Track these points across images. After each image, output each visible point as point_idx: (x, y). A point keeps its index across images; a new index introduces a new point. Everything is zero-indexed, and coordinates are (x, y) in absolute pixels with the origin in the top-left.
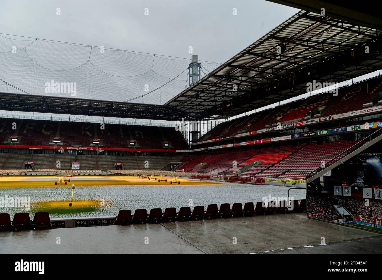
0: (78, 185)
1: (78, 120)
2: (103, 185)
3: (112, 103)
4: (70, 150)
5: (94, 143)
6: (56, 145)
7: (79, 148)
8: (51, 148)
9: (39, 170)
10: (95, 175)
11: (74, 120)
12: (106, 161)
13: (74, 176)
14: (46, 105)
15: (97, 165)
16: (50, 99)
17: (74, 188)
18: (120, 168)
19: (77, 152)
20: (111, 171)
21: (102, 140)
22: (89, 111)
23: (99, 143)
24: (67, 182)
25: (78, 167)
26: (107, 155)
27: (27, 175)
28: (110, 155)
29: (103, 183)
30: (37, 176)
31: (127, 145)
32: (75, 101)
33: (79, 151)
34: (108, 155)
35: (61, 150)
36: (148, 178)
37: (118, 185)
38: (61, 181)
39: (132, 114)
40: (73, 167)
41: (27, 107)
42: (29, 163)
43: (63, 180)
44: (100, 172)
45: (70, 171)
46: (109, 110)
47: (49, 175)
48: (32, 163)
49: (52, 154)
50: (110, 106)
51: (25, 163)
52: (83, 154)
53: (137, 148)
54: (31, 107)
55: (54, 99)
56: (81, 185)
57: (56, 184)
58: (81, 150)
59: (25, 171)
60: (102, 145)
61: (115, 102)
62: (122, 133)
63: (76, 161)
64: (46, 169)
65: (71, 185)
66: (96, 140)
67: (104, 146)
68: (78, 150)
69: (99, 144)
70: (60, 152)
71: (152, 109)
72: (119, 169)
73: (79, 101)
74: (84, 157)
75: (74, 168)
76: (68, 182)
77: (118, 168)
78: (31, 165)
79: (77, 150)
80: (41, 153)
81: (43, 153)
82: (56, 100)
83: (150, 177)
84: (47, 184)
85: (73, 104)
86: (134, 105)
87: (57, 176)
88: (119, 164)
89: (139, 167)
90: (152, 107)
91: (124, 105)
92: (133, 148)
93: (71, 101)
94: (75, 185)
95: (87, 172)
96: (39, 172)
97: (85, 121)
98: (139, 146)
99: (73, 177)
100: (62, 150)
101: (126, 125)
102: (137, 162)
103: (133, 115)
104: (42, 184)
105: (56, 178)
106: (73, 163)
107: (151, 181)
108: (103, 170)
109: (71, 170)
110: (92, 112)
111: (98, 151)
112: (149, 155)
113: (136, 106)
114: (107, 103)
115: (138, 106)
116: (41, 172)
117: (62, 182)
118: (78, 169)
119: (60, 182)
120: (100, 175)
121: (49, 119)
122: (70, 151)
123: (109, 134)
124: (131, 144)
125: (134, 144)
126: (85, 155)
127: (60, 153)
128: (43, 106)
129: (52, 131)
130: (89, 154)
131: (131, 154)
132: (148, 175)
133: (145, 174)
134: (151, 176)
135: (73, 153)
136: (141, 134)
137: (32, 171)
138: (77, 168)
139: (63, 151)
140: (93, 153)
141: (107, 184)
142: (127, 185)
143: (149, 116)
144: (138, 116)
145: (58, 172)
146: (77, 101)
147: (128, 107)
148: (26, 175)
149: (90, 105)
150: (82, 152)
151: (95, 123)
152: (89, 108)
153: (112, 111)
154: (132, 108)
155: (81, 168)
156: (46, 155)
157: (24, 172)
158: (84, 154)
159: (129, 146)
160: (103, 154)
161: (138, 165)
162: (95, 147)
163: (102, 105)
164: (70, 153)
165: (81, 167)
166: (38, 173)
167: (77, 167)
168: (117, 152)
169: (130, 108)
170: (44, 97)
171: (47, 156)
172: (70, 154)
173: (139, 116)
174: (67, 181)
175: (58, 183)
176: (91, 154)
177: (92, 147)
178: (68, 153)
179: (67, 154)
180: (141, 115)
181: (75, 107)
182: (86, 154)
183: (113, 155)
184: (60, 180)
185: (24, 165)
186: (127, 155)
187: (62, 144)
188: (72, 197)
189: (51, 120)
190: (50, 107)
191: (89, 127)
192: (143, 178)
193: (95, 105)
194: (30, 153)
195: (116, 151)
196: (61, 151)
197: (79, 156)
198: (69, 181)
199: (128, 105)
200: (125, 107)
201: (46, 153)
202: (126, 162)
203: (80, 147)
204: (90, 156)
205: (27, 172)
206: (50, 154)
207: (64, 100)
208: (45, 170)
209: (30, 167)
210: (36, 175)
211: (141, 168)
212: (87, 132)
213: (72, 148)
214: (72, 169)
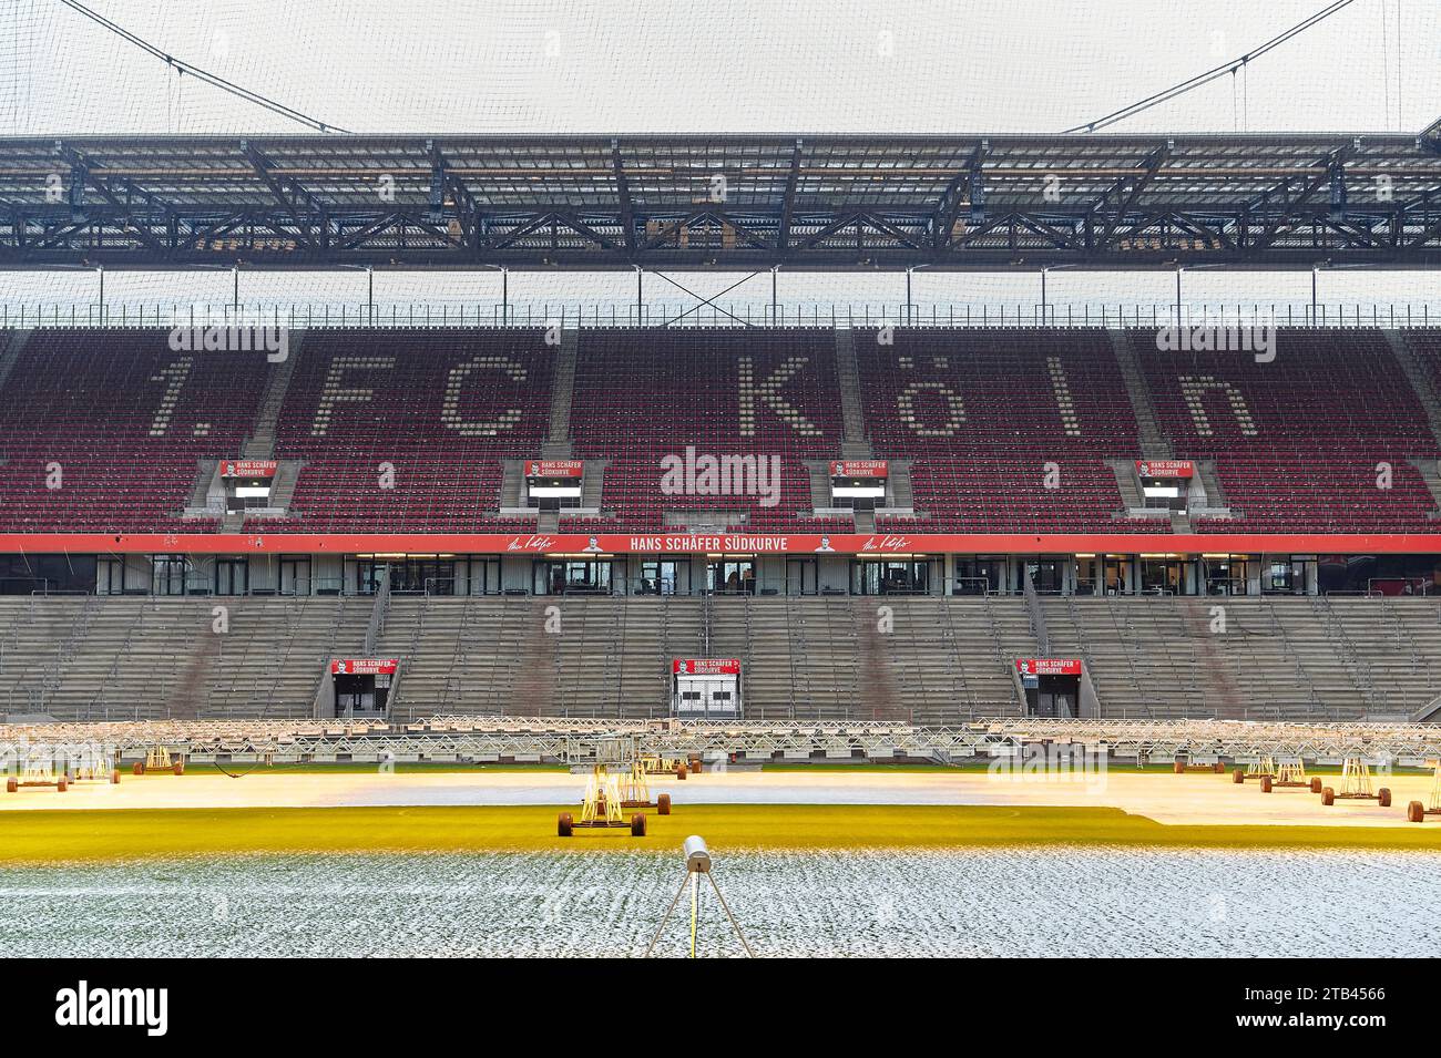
0: (736, 842)
1: (707, 311)
2: (931, 843)
3: (976, 150)
4: (661, 558)
5: (838, 492)
6: (548, 522)
7: (722, 544)
8: (513, 547)
9: (436, 725)
10: (859, 760)
11: (673, 312)
12: (944, 644)
13: (695, 770)
14: (457, 211)
15: (876, 676)
16: (482, 158)
17: (699, 865)
18: (1062, 702)
19: (710, 574)
20: (994, 728)
21: (905, 465)
22: (784, 235)
23: (878, 492)
24: (649, 819)
25: (726, 696)
26: (949, 591)
27: (354, 759)
28: (978, 592)
29: (934, 827)
30: (424, 765)
31: (1116, 502)
32: (672, 158)
33: (729, 569)
34: (955, 592)
35: (588, 561)
36: (1316, 787)
37: (1057, 841)
38: (601, 809)
39: (1149, 237)
40: (687, 696)
41: (325, 236)
42: (360, 667)
43: (614, 798)
44: (904, 736)
45: (666, 726)
46: (945, 214)
47: (507, 763)
48: (382, 669)
49: (522, 593)
50: (956, 180)
51: (335, 668)
52: (759, 586)
53: (1203, 525)
54: (351, 235)
55: (512, 157)
56: (751, 842)
57: (565, 829)
58: (739, 561)
59: (336, 728)
60: (907, 513)
61: (996, 141)
62: (1065, 404)
63: (706, 648)
64: (487, 713)
65: (679, 841)
66: (852, 468)
67: (926, 515)
68: (722, 562)
69: (881, 502)
70: (580, 575)
71: (1320, 180)
72: (1054, 714)
73: (707, 158)
74: (773, 613)
75: (698, 705)
76: (652, 819)
77: (1045, 701)
78: (378, 685)
79: (713, 561)
80: (445, 589)
81: (460, 585)
82: (533, 158)
83: (1327, 781)
84: (499, 833)
85: (657, 183)
86: (1157, 150)
87: (565, 768)
88: (1055, 668)
89: (1225, 689)
90: (1325, 158)
91: (1072, 158)
92: (1166, 526)
93: (637, 158)
94: (709, 842)
95: (796, 734)
96: (435, 736)
97: (759, 317)
98: (1223, 513)
99: (690, 776)
100: (597, 560)
101: (1102, 334)
102: (1210, 651)
103: (1156, 245)
104: (468, 834)
105: (568, 787)
106: (683, 667)
107: (1342, 816)
108: (927, 718)
109: (675, 724)
110: (811, 240)
111: (879, 561)
112: (1314, 587)
113: (1176, 158)
114: (934, 158)
115: (1200, 157)
116: (454, 734)
117: (610, 817)
118: (729, 714)
119: (594, 816)
120: (900, 762)
121: (490, 318)
122: (658, 571)
123: (958, 415)
124: (1150, 492)
125: (1172, 492)
126: (773, 593)
127: (586, 588)
128: (436, 216)
129: (514, 415)
130: (809, 586)
131: (1155, 577)
132: (1310, 766)
133: (1288, 750)
134: (1337, 769)
135: (684, 579)
136: (1237, 400)
137: (386, 727)
138: (715, 706)
139: (606, 566)
140: (839, 581)
141: (967, 834)
142: (1131, 843)
143: (1302, 237)
144: (1199, 245)
145: (577, 735)
146: (689, 157)
147: (1104, 179)
148: (344, 764)
149: (790, 182)
150: (753, 570)
151: (843, 325)
152: (787, 209)
153: (979, 216)
154: (1148, 179)
155: (751, 708)
156: (482, 605)
157: (334, 739)
158: (765, 592)
159: (1137, 513)
160: (920, 587)
161: (1218, 676)
162: (848, 526)
163: (888, 178)
164: (658, 583)
165: (744, 691)
166: (429, 749)
167: (717, 696)
168: (1034, 569)
169: (1131, 179)
170: (440, 141)
171: (491, 610)
172: (658, 592)
173: (1208, 243)
174: (647, 805)
175: (585, 824)
176: (823, 582)
177: (831, 526)
178: (645, 582)
179: (638, 593)
180: (1223, 238)
181: (676, 207)
182: (780, 586)
183: (1002, 588)
184: (591, 798)
185: (328, 683)
186: (1118, 587)
187: (592, 512)
188: (691, 941)
189: (500, 324)
190: (489, 225)
191: (794, 364)
192: (1268, 789)
193: (835, 178)
194: (367, 588)
195: (1021, 561)
196: (587, 571)
197: (730, 606)
198: (663, 806)
199: (1107, 158)
200: (1087, 180)
201: (477, 586)
202: (1116, 648)
203: (729, 529)
204: (816, 605)
205: (355, 738)
206: (509, 593)
207: (585, 158)
208: (482, 724)
209: (368, 701)
210: (416, 759)
211: (1243, 699)
212: (784, 409)
213: (673, 544)
214: (684, 714)
